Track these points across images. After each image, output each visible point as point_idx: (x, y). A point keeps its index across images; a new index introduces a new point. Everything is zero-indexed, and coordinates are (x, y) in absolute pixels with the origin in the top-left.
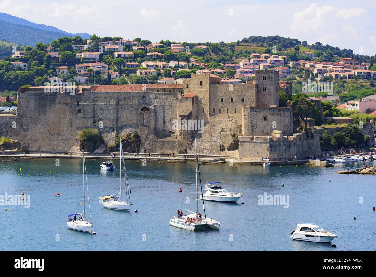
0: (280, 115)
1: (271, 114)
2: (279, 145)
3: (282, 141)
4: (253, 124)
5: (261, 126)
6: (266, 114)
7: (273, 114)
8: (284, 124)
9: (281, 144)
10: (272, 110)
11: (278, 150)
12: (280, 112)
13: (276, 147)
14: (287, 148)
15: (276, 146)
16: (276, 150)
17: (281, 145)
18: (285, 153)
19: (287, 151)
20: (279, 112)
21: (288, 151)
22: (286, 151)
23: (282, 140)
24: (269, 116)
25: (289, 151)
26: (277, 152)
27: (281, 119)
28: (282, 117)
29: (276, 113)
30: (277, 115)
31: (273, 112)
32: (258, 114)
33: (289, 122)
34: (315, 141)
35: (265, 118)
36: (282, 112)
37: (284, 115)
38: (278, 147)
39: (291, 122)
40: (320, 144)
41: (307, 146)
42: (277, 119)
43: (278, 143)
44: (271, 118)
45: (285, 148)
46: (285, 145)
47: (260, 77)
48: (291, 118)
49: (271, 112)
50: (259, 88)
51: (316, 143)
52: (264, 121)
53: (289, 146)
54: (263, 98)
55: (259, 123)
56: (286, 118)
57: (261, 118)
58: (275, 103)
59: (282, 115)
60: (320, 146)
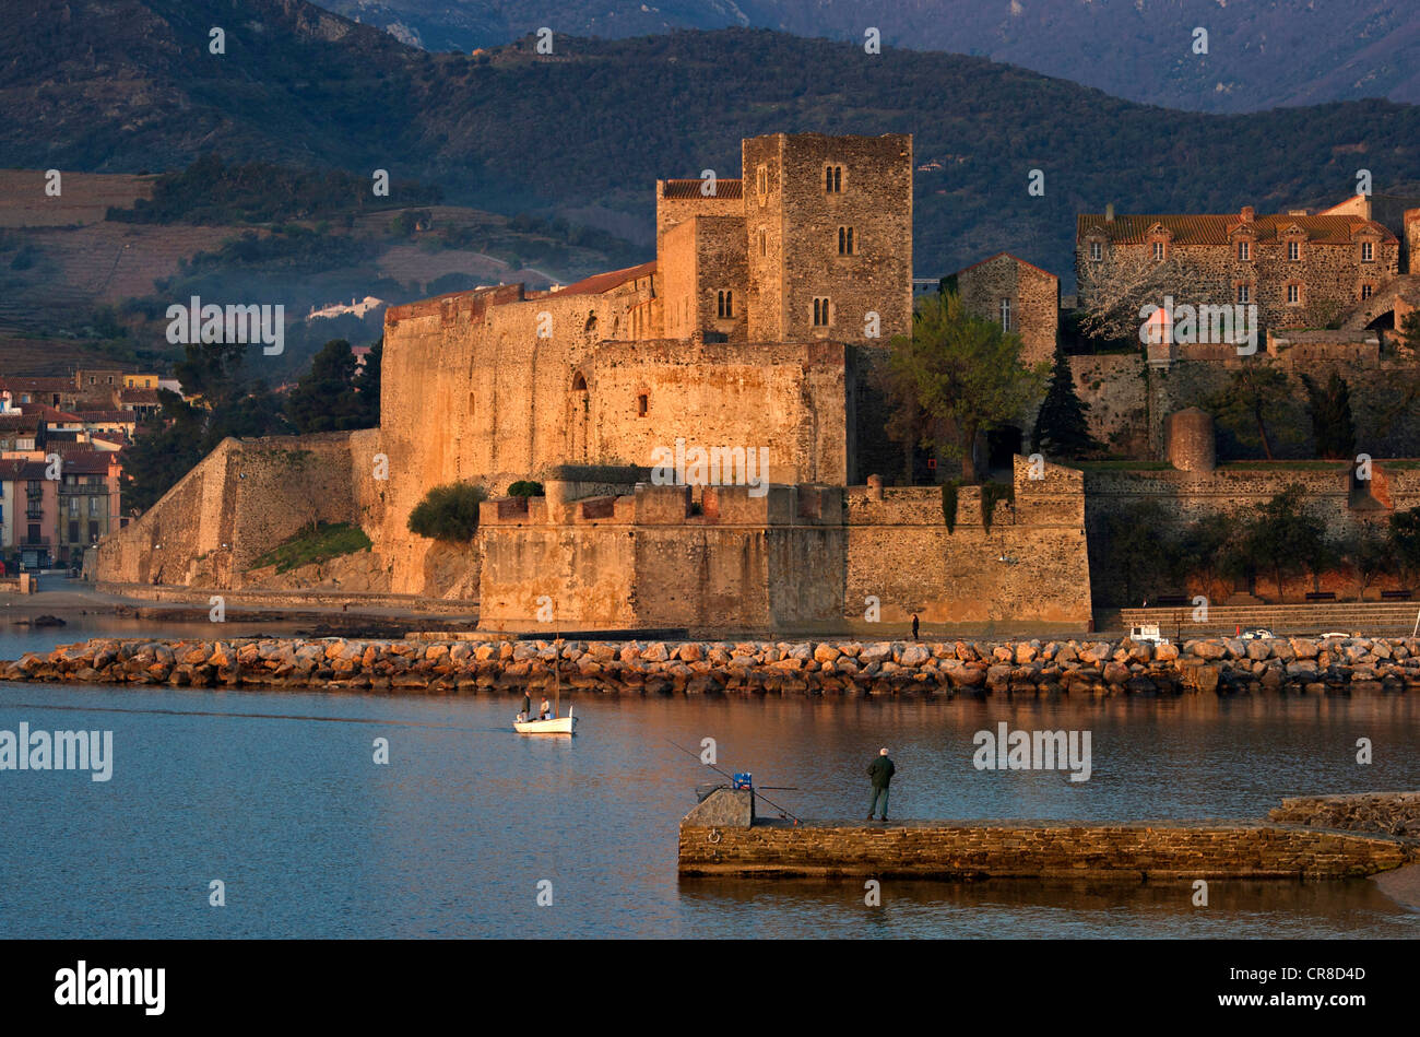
0: (720, 380)
1: (662, 380)
2: (537, 544)
3: (551, 522)
5: (631, 447)
6: (645, 378)
7: (674, 378)
8: (749, 434)
10: (666, 356)
11: (531, 573)
12: (719, 368)
13: (519, 554)
14: (580, 564)
15: (520, 546)
16: (519, 571)
17: (549, 548)
18: (572, 585)
19: (581, 582)
20: (708, 367)
21: (583, 577)
22: (575, 577)
23: (551, 518)
24: (654, 387)
25: (591, 576)
26: (526, 583)
28: (737, 391)
29: (692, 371)
30: (698, 381)
31: (673, 367)
32: (620, 381)
33: (796, 420)
34: (1034, 536)
35: (644, 399)
36: (736, 366)
37: (753, 385)
38: (530, 554)
39: (806, 421)
40: (1084, 554)
41: (941, 563)
42: (694, 407)
43: (529, 538)
44: (662, 397)
45: (572, 564)
46: (570, 542)
47: (752, 179)
48: (807, 398)
49: (663, 368)
50: (751, 241)
51: (1037, 546)
52: (641, 415)
53: (592, 553)
54: (762, 291)
55: (624, 427)
56: (768, 399)
57: (629, 400)
58: (817, 322)
59: (735, 381)
60: (1086, 567)
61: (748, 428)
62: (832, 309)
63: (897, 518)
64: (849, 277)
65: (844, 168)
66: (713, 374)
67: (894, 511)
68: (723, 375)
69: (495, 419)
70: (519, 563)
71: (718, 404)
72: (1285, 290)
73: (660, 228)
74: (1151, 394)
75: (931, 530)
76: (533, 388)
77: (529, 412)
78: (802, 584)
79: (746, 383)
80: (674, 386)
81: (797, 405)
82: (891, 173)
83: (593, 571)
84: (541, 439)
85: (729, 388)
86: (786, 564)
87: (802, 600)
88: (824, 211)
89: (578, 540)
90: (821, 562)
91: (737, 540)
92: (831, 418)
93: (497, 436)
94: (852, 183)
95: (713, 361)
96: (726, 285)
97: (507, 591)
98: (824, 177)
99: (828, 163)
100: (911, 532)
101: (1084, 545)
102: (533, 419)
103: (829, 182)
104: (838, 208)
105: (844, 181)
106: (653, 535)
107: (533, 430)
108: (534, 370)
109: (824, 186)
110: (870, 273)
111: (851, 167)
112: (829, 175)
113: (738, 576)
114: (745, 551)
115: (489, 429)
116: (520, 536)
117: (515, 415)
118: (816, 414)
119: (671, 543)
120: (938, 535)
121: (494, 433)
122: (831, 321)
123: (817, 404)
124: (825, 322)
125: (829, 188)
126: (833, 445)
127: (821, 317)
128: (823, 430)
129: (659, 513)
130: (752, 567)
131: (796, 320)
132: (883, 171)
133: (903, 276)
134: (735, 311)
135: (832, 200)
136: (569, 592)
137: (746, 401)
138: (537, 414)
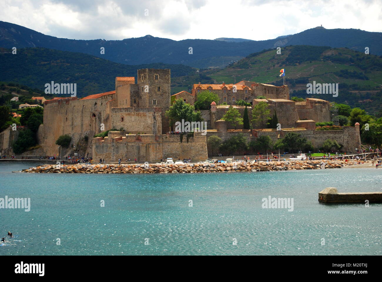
0: (138, 115)
1: (126, 115)
2: (106, 146)
3: (109, 142)
4: (114, 125)
5: (120, 127)
6: (123, 114)
7: (129, 114)
9: (109, 145)
10: (127, 110)
11: (105, 152)
12: (138, 113)
13: (103, 148)
14: (115, 150)
15: (103, 147)
18: (114, 154)
19: (116, 153)
20: (136, 112)
21: (116, 152)
22: (114, 152)
23: (109, 141)
25: (117, 152)
26: (104, 153)
27: (140, 119)
29: (133, 113)
30: (134, 115)
31: (129, 112)
32: (117, 115)
33: (153, 122)
34: (197, 144)
35: (123, 119)
36: (141, 112)
37: (144, 116)
38: (105, 148)
39: (155, 123)
40: (206, 147)
41: (181, 149)
42: (133, 120)
43: (105, 145)
44: (127, 118)
45: (114, 150)
46: (113, 146)
47: (140, 77)
48: (155, 118)
49: (127, 113)
50: (140, 89)
51: (198, 146)
52: (122, 121)
53: (118, 148)
54: (142, 98)
55: (118, 124)
56: (147, 119)
57: (119, 118)
58: (154, 104)
59: (141, 115)
60: (207, 149)
61: (143, 124)
62: (156, 101)
63: (172, 141)
64: (159, 96)
65: (158, 75)
66: (137, 114)
67: (172, 140)
68: (138, 114)
69: (72, 123)
70: (103, 150)
71: (138, 119)
72: (232, 98)
73: (116, 86)
74: (211, 117)
75: (179, 143)
76: (82, 116)
77: (81, 121)
78: (156, 153)
79: (143, 115)
80: (129, 116)
81: (153, 120)
82: (166, 76)
83: (118, 151)
84: (84, 126)
85: (140, 116)
86: (153, 149)
87: (156, 156)
88: (155, 83)
89: (115, 145)
90: (159, 149)
91: (145, 145)
92: (159, 122)
93: (73, 126)
94: (160, 78)
95: (137, 111)
96: (135, 97)
97: (100, 155)
98: (155, 77)
99: (155, 74)
100: (175, 143)
101: (206, 145)
102: (82, 122)
103: (156, 78)
104: (157, 83)
105: (158, 78)
106: (130, 144)
107: (82, 125)
108: (82, 113)
109: (155, 78)
110: (163, 95)
111: (159, 75)
112: (156, 76)
113: (145, 152)
114: (146, 147)
115: (71, 124)
116: (103, 144)
117: (78, 122)
118: (156, 121)
119: (133, 146)
120: (180, 144)
121: (72, 125)
122: (156, 104)
123: (157, 119)
124: (155, 104)
125: (156, 79)
126: (159, 127)
127: (155, 103)
128: (157, 124)
129: (131, 140)
130: (148, 150)
131: (150, 104)
132: (165, 76)
133: (169, 95)
134: (137, 102)
135: (156, 81)
136: (113, 155)
137: (143, 119)
138: (83, 122)
